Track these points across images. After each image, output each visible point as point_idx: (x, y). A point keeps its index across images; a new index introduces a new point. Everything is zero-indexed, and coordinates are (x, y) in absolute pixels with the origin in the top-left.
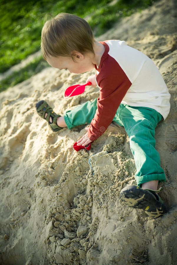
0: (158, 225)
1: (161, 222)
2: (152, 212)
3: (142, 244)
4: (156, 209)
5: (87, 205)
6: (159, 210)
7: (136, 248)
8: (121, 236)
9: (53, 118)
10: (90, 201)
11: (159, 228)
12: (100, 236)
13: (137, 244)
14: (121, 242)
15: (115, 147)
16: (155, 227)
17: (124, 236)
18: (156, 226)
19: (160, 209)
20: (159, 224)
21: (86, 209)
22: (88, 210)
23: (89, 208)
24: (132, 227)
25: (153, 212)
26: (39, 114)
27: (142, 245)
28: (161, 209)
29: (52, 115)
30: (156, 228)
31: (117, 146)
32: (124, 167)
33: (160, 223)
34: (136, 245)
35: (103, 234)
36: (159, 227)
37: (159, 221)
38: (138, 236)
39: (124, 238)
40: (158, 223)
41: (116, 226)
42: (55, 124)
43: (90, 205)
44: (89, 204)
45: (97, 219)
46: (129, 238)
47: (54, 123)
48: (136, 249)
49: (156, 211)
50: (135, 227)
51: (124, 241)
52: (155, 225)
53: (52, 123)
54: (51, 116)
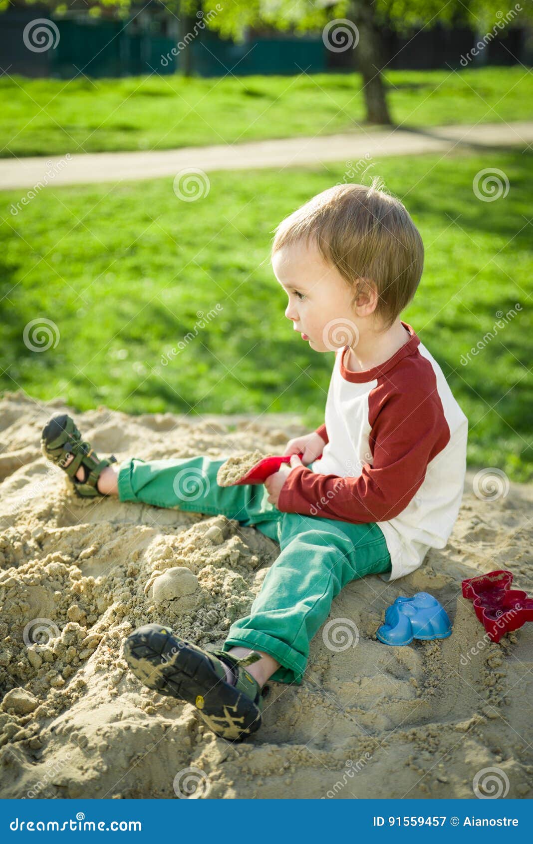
0: (233, 760)
1: (247, 756)
2: (213, 717)
3: (163, 790)
4: (223, 708)
5: (75, 649)
6: (233, 714)
7: (142, 791)
8: (122, 742)
9: (87, 471)
10: (90, 643)
11: (234, 768)
12: (64, 722)
13: (151, 782)
14: (111, 755)
15: (230, 564)
16: (225, 760)
17: (130, 744)
18: (229, 759)
19: (232, 709)
20: (240, 759)
21: (67, 659)
22: (70, 663)
23: (75, 660)
24: (164, 735)
25: (216, 716)
26: (51, 456)
27: (161, 793)
28: (235, 709)
29: (85, 462)
30: (226, 764)
31: (238, 564)
32: (229, 606)
33: (243, 757)
34: (145, 782)
35: (76, 722)
36: (234, 765)
37: (244, 751)
38: (164, 766)
39: (127, 748)
40: (237, 754)
41: (123, 716)
42: (91, 487)
43: (83, 655)
44: (81, 651)
45: (82, 688)
46: (139, 754)
47: (91, 484)
48: (139, 793)
49: (223, 715)
50: (172, 740)
51: (121, 754)
52: (225, 756)
53: (84, 482)
54: (82, 464)
